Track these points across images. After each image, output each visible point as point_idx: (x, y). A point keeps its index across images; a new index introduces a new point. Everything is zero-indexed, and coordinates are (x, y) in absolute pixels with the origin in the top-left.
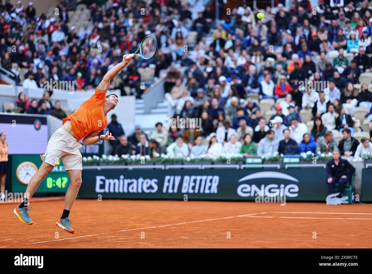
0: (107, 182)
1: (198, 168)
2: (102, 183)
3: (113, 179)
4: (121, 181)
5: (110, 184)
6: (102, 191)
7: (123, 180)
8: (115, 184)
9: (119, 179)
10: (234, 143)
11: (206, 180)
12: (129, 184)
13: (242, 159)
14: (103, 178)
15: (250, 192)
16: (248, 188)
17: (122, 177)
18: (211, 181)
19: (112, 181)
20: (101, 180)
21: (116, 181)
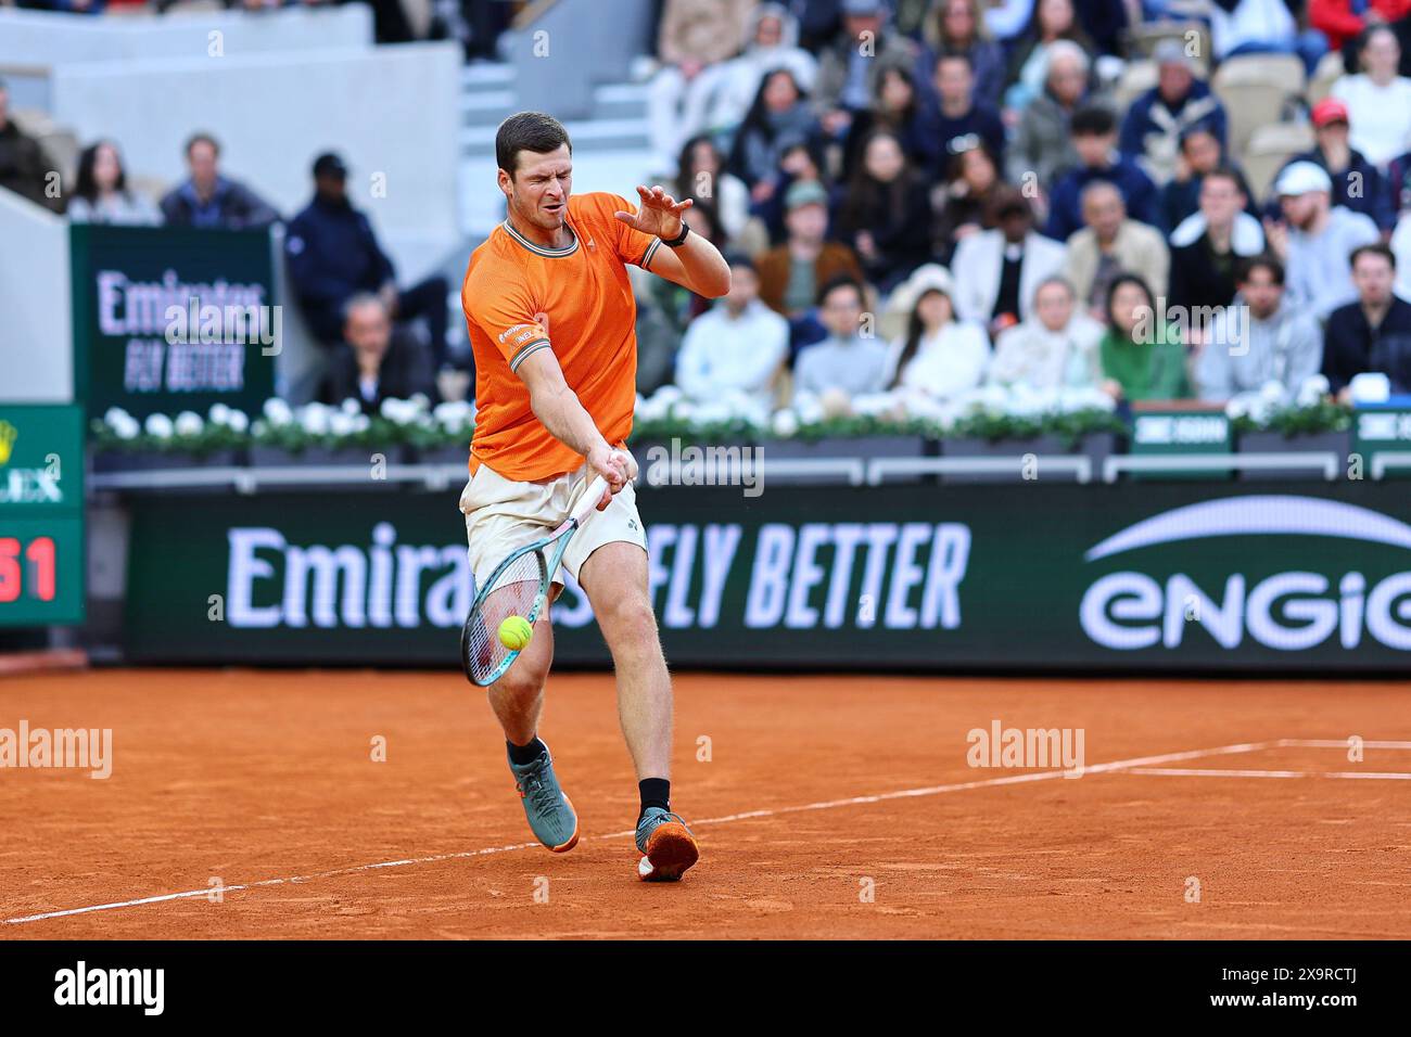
0: (297, 562)
1: (846, 476)
2: (263, 569)
3: (333, 545)
4: (382, 560)
5: (311, 576)
6: (267, 617)
7: (393, 550)
8: (341, 575)
9: (365, 545)
10: (1056, 326)
11: (892, 551)
12: (428, 578)
13: (1105, 420)
14: (271, 538)
15: (1158, 622)
16: (1146, 596)
17: (384, 534)
18: (923, 555)
19: (323, 560)
20: (260, 553)
21: (351, 558)
